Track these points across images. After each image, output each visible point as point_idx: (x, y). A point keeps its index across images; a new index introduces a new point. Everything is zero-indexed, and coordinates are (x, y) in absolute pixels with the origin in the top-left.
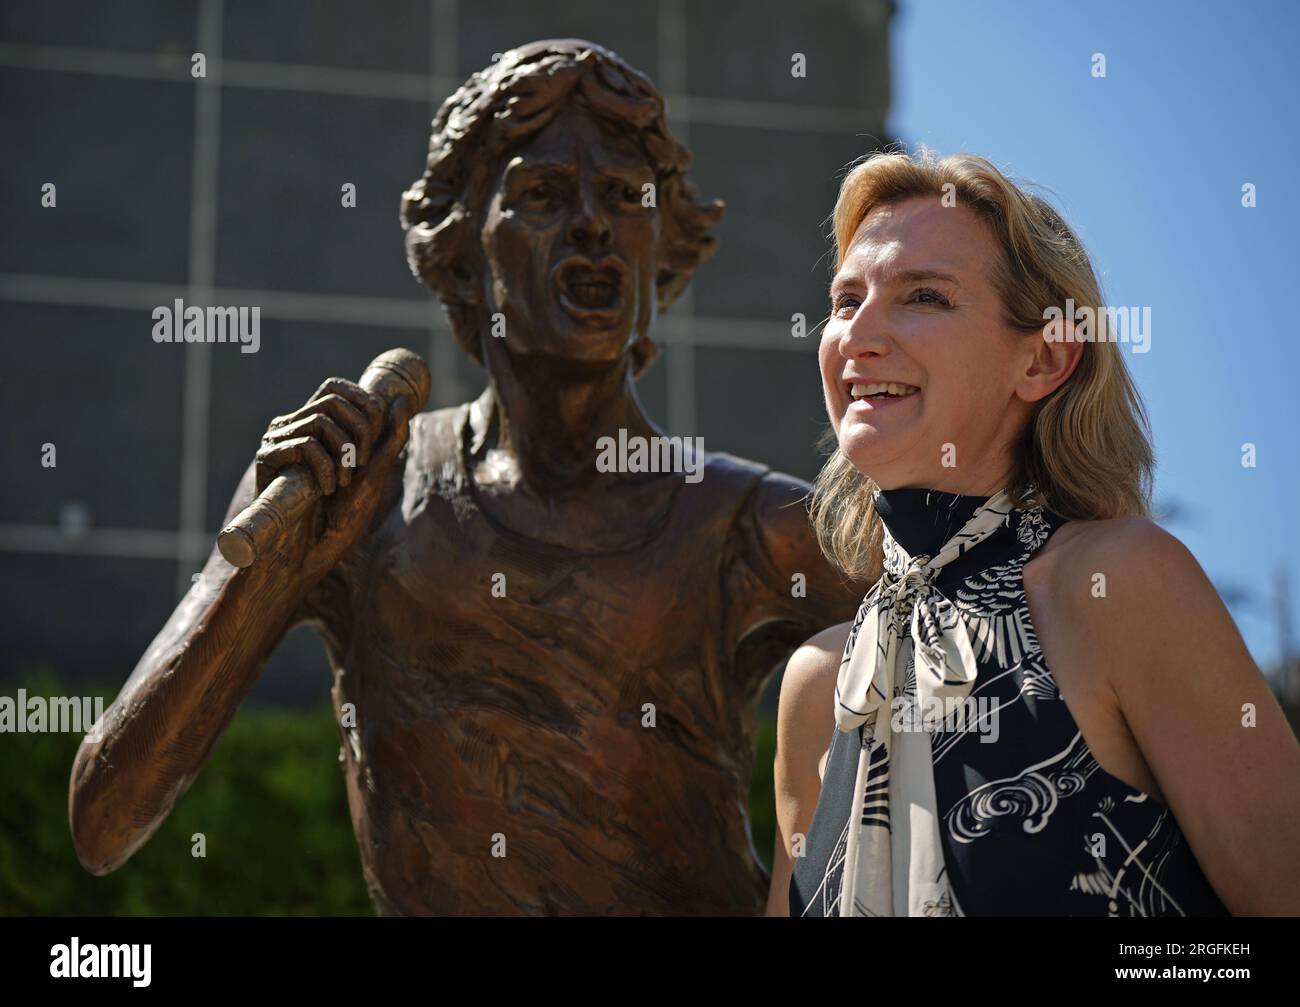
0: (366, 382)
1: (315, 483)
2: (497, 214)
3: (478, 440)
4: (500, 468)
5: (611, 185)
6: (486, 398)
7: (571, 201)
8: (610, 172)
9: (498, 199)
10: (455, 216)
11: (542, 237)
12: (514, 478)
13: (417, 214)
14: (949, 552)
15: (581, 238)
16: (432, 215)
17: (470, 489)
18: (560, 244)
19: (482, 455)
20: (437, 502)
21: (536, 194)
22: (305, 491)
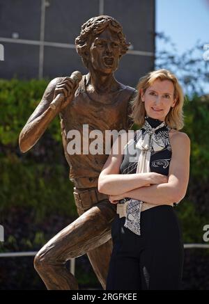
0: (72, 77)
1: (65, 95)
2: (93, 47)
3: (87, 82)
4: (91, 88)
5: (113, 43)
6: (88, 74)
7: (106, 45)
8: (113, 41)
9: (93, 44)
10: (85, 45)
11: (101, 51)
12: (93, 90)
13: (78, 43)
14: (157, 128)
15: (108, 53)
16: (81, 43)
17: (86, 92)
18: (104, 53)
19: (88, 85)
20: (80, 94)
21: (100, 44)
22: (63, 97)
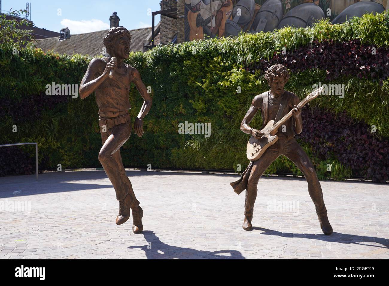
7: (126, 44)
11: (123, 46)
16: (109, 41)
18: (125, 48)
21: (123, 43)
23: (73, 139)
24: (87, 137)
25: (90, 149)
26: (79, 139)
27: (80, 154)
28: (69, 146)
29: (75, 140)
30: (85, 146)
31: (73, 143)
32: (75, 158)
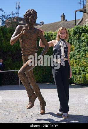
2: (30, 17)
7: (34, 17)
10: (27, 17)
12: (29, 29)
23: (38, 69)
24: (44, 68)
25: (45, 74)
26: (41, 69)
27: (41, 76)
28: (36, 72)
29: (39, 70)
30: (43, 72)
31: (38, 71)
32: (38, 78)
